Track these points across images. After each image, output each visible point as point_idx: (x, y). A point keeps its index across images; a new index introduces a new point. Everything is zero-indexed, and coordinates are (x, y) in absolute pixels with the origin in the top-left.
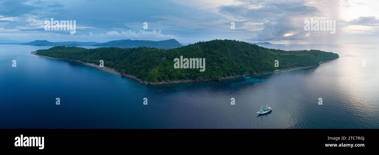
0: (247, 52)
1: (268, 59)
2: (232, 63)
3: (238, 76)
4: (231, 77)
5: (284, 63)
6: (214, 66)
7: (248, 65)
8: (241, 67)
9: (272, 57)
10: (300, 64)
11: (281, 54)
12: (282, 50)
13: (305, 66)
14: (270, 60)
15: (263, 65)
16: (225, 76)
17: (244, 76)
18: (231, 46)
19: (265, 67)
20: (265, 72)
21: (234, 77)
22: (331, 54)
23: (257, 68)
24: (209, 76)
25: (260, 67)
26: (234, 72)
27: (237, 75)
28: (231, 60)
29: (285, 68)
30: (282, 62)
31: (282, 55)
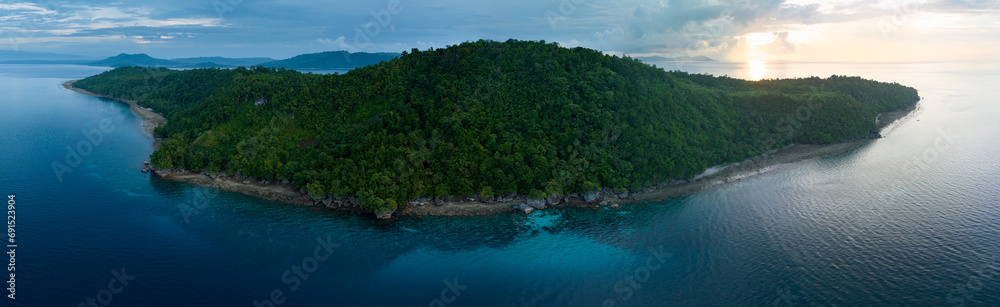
0: (581, 90)
1: (673, 117)
5: (744, 133)
8: (529, 160)
9: (693, 108)
10: (805, 134)
11: (734, 94)
12: (735, 80)
13: (827, 143)
15: (641, 150)
18: (523, 63)
19: (650, 160)
20: (648, 183)
22: (895, 89)
23: (613, 166)
25: (628, 159)
28: (500, 125)
30: (735, 128)
31: (735, 98)
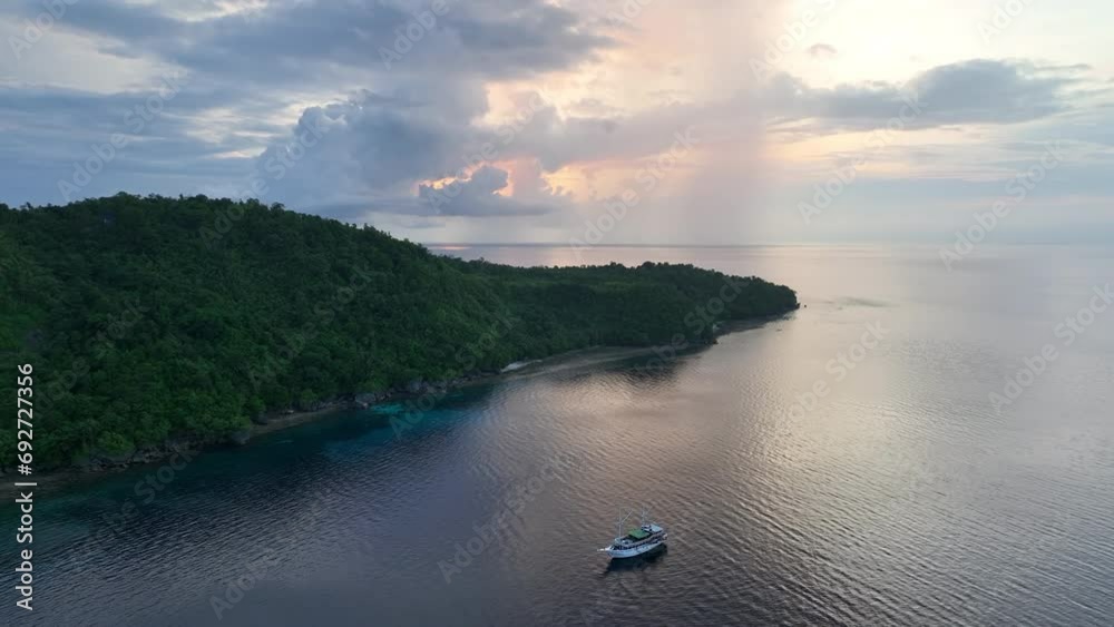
1: (456, 306)
2: (274, 335)
3: (330, 407)
4: (290, 418)
6: (178, 362)
7: (366, 341)
8: (335, 357)
9: (472, 297)
14: (466, 313)
16: (261, 416)
17: (365, 405)
21: (310, 414)
24: (166, 426)
26: (303, 389)
27: (323, 404)
28: (265, 321)
29: (550, 354)
